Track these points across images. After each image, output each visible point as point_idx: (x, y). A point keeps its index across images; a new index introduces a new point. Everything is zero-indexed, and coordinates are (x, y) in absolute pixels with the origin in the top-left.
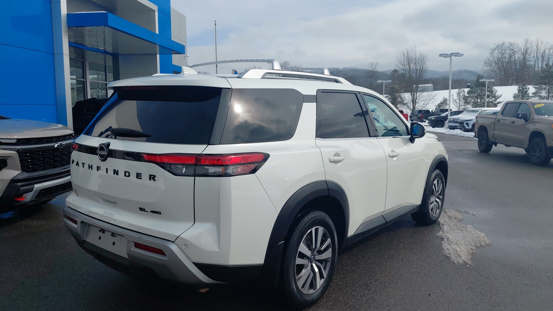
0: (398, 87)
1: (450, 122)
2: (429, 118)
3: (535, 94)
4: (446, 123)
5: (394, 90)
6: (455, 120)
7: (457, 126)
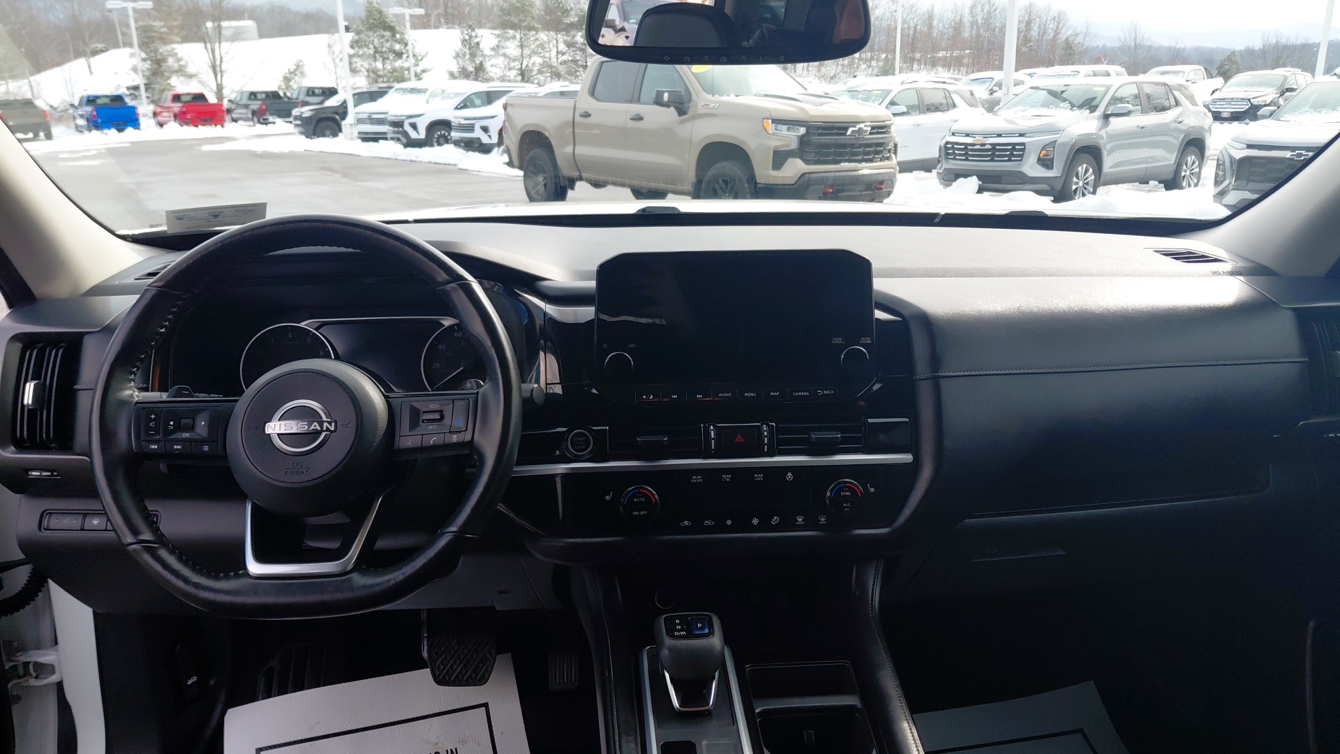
0: (162, 27)
1: (360, 121)
2: (295, 112)
3: (496, 49)
4: (345, 125)
5: (152, 37)
6: (374, 116)
7: (385, 133)
